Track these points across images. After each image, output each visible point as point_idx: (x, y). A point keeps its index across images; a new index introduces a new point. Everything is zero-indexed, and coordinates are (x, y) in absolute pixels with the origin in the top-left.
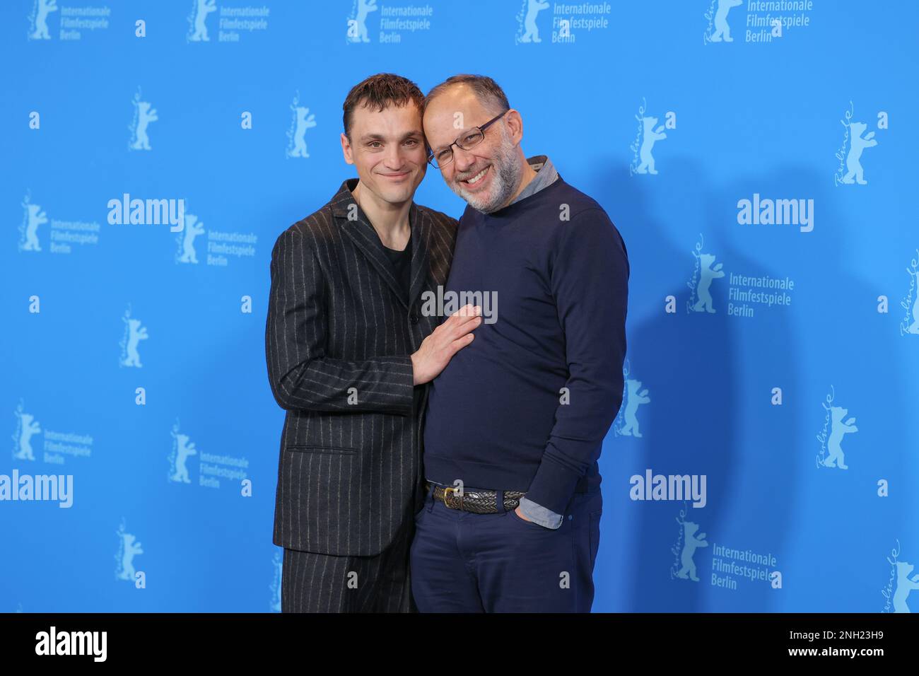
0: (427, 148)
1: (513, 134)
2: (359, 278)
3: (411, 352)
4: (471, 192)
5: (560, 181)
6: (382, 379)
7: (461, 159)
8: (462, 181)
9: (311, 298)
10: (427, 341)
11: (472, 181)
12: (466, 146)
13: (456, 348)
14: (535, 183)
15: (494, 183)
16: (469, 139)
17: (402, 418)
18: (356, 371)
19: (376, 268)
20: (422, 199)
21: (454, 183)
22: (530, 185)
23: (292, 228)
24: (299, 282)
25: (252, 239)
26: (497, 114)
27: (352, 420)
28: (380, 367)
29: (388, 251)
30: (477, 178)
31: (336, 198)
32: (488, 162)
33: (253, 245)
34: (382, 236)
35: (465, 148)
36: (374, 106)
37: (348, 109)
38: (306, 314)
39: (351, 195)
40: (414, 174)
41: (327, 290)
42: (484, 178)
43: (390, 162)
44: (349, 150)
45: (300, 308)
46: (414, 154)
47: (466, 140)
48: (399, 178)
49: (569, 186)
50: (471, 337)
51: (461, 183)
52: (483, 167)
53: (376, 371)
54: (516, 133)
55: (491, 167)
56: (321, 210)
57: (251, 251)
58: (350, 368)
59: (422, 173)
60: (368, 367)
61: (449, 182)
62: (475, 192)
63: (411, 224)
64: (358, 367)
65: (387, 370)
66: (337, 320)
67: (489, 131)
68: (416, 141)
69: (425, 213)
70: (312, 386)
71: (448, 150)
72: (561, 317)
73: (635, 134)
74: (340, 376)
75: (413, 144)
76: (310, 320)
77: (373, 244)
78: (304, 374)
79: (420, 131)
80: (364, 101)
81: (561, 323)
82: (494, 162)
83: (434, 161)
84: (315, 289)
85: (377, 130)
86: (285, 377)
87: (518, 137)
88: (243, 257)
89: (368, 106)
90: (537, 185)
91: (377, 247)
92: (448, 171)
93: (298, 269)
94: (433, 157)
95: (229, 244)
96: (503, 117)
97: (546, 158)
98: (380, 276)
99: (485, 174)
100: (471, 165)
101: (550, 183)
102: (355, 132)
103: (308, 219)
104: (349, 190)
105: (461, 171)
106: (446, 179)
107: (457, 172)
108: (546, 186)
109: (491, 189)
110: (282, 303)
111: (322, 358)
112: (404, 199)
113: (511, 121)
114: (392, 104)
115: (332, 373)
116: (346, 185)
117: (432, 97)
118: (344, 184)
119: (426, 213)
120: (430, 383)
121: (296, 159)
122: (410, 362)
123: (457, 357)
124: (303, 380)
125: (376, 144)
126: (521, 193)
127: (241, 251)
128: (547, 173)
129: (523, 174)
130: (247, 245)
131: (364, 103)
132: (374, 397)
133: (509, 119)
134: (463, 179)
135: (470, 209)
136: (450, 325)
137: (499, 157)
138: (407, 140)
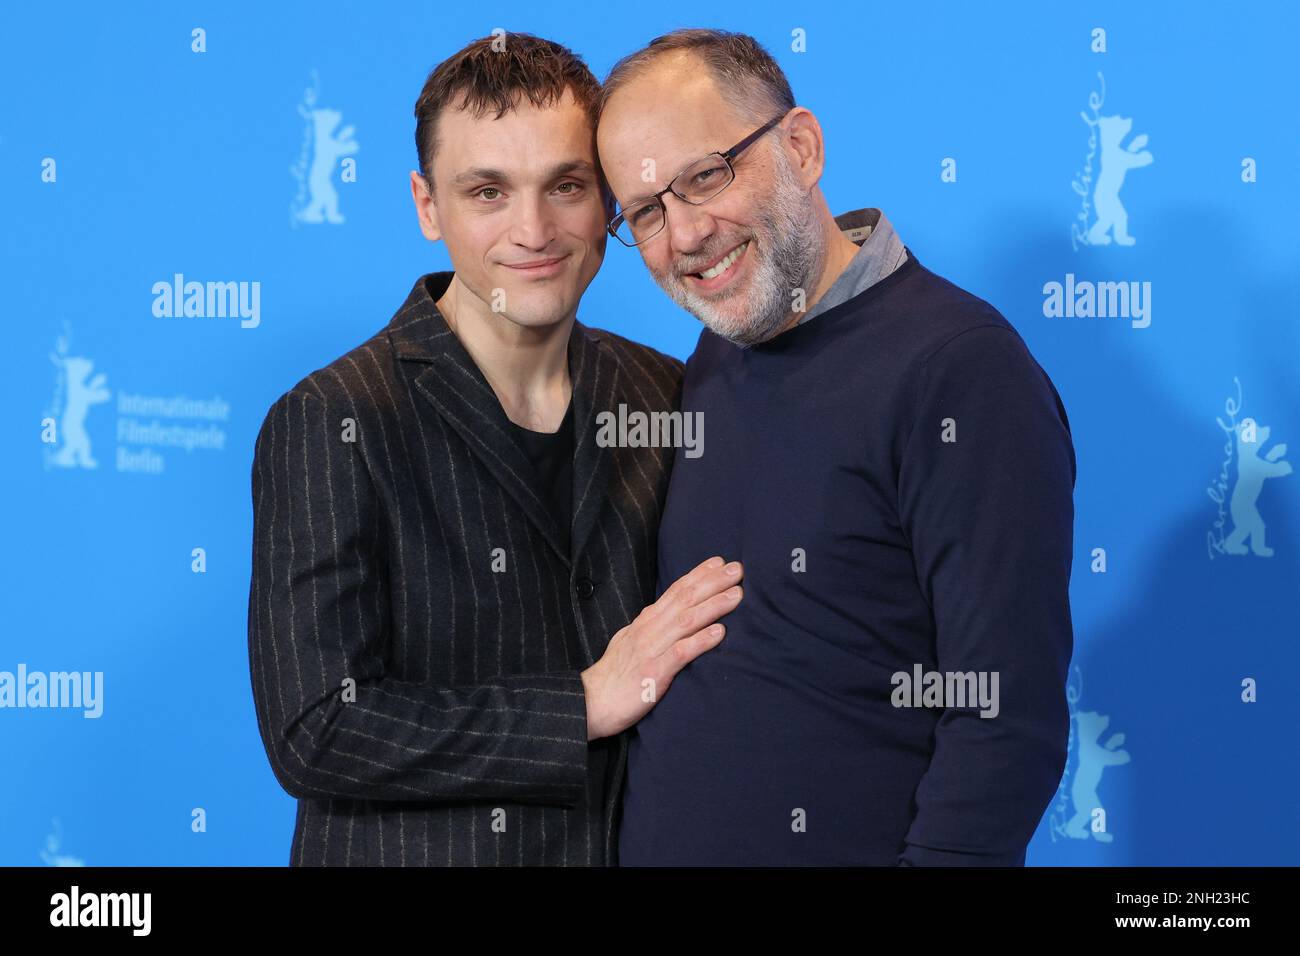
0: (608, 198)
1: (803, 165)
2: (458, 497)
3: (583, 664)
4: (708, 299)
5: (911, 264)
6: (515, 729)
7: (683, 225)
8: (689, 275)
9: (349, 545)
10: (619, 641)
11: (711, 273)
12: (695, 194)
13: (683, 657)
14: (853, 271)
15: (759, 279)
16: (700, 180)
17: (565, 811)
18: (457, 709)
19: (495, 473)
20: (598, 313)
21: (671, 279)
22: (843, 277)
23: (303, 385)
24: (320, 510)
25: (219, 410)
26: (764, 120)
27: (450, 821)
28: (511, 700)
29: (522, 436)
30: (720, 268)
31: (400, 318)
32: (745, 232)
33: (220, 425)
34: (507, 399)
35: (693, 199)
36: (484, 105)
37: (427, 113)
38: (338, 581)
39: (436, 310)
40: (576, 261)
41: (386, 527)
42: (735, 266)
43: (524, 232)
44: (431, 208)
45: (324, 568)
46: (576, 215)
47: (694, 181)
48: (544, 271)
49: (932, 276)
50: (717, 633)
51: (688, 280)
52: (734, 244)
53: (503, 709)
54: (810, 162)
55: (751, 244)
56: (368, 343)
57: (216, 439)
58: (442, 702)
59: (595, 256)
60: (484, 700)
61: (660, 276)
62: (716, 298)
63: (571, 372)
64: (462, 698)
65: (527, 706)
66: (409, 593)
67: (747, 159)
68: (581, 185)
69: (606, 347)
70: (357, 745)
71: (653, 205)
72: (923, 571)
73: (1081, 153)
74: (420, 721)
75: (574, 190)
76: (348, 595)
77: (488, 421)
78: (339, 719)
79: (588, 159)
80: (460, 97)
81: (923, 584)
82: (757, 232)
83: (624, 229)
84: (358, 525)
85: (490, 161)
86: (295, 724)
87: (813, 171)
88: (199, 451)
89: (471, 105)
90: (859, 277)
91: (497, 428)
92: (656, 249)
93: (317, 478)
94: (621, 219)
95: (167, 422)
96: (779, 126)
97: (877, 214)
98: (505, 491)
99: (740, 258)
100: (708, 238)
101: (889, 270)
102: (441, 166)
103: (339, 364)
104: (430, 299)
105: (686, 254)
106: (654, 271)
107: (677, 256)
108: (880, 278)
109: (752, 291)
110: (282, 557)
111: (379, 679)
112: (557, 319)
113: (796, 135)
114: (525, 100)
115: (402, 715)
116: (423, 286)
117: (617, 85)
118: (418, 283)
119: (608, 347)
120: (631, 732)
121: (315, 227)
122: (580, 686)
123: (689, 677)
124: (336, 732)
125: (491, 193)
126: (823, 297)
127: (193, 439)
128: (881, 250)
129: (826, 254)
130: (206, 424)
131: (463, 100)
132: (498, 768)
133: (793, 131)
134: (690, 270)
135: (708, 337)
136: (672, 603)
137: (770, 222)
138: (561, 180)
